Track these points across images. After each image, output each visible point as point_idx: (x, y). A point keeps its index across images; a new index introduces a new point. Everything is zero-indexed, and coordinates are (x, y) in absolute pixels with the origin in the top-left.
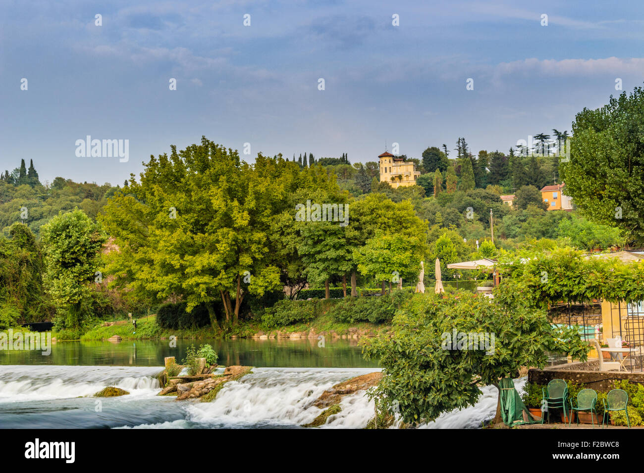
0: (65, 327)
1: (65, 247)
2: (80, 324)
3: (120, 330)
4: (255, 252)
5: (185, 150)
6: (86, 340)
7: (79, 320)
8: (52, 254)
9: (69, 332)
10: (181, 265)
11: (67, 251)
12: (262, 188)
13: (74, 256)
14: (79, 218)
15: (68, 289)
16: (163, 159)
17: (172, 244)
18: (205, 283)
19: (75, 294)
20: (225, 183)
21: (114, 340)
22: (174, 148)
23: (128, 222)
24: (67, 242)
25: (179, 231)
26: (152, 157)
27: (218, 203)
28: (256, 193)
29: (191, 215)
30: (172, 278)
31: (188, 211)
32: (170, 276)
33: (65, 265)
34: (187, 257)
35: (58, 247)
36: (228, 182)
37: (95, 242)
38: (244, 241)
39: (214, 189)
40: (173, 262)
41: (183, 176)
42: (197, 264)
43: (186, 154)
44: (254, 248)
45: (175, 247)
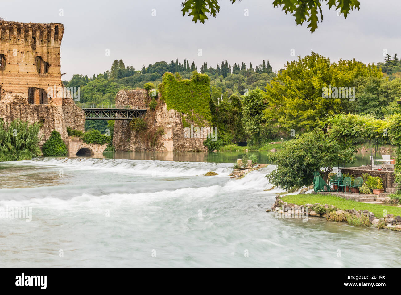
0: (252, 145)
1: (251, 106)
2: (260, 143)
3: (277, 146)
4: (335, 109)
5: (304, 58)
6: (261, 151)
7: (259, 141)
8: (245, 110)
9: (254, 147)
10: (297, 115)
11: (252, 108)
12: (339, 77)
13: (256, 111)
14: (258, 92)
15: (252, 126)
16: (293, 63)
17: (293, 105)
18: (309, 124)
19: (256, 129)
20: (320, 74)
21: (273, 150)
22: (299, 57)
23: (276, 94)
24: (252, 104)
25: (297, 98)
26: (288, 62)
27: (316, 84)
28: (336, 79)
29: (305, 90)
30: (293, 122)
31: (303, 89)
32: (293, 121)
33: (252, 115)
34: (300, 112)
35: (248, 106)
36: (321, 74)
37: (265, 104)
38: (330, 103)
39: (314, 78)
40: (293, 114)
41: (301, 71)
42: (305, 115)
43: (305, 60)
44: (335, 107)
45: (295, 107)
